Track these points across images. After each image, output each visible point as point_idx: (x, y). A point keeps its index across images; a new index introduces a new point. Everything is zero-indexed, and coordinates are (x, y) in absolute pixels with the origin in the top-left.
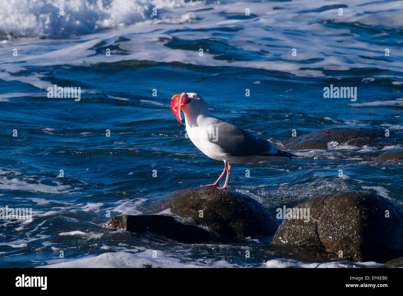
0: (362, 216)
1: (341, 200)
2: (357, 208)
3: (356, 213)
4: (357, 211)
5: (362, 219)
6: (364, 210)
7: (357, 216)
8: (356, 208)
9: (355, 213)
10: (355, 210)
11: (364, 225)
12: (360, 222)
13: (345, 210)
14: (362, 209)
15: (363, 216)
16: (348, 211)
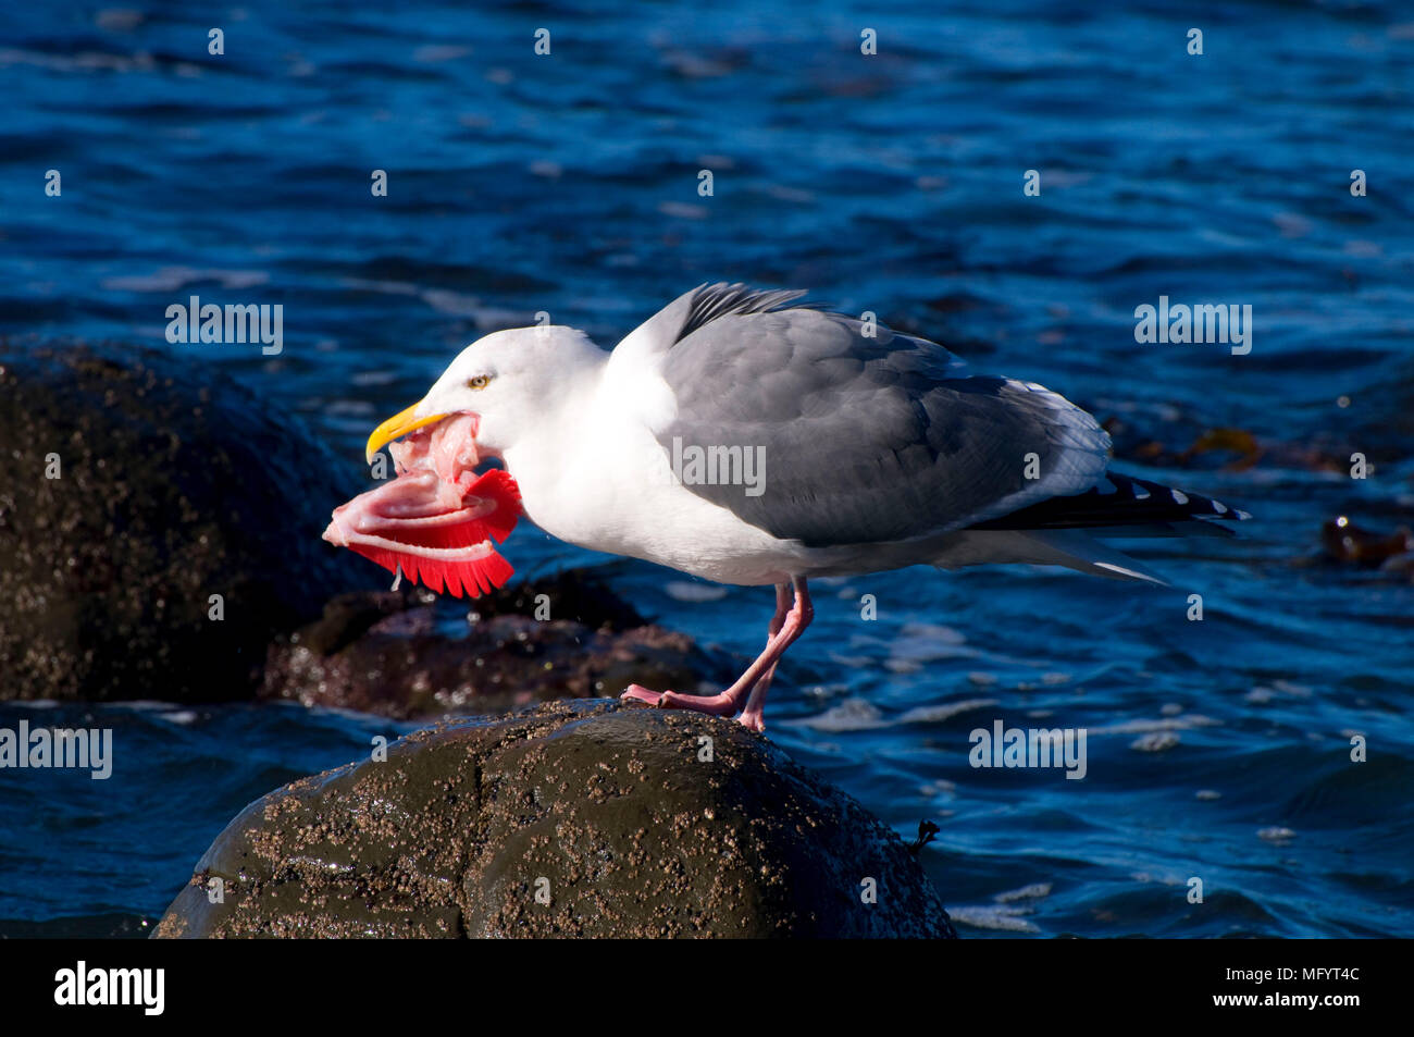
0: (757, 873)
1: (603, 766)
2: (717, 817)
3: (720, 851)
4: (720, 840)
5: (762, 888)
6: (760, 831)
7: (727, 868)
8: (710, 816)
9: (715, 851)
10: (710, 834)
11: (778, 925)
12: (756, 906)
13: (646, 832)
14: (746, 825)
15: (764, 870)
16: (667, 835)
